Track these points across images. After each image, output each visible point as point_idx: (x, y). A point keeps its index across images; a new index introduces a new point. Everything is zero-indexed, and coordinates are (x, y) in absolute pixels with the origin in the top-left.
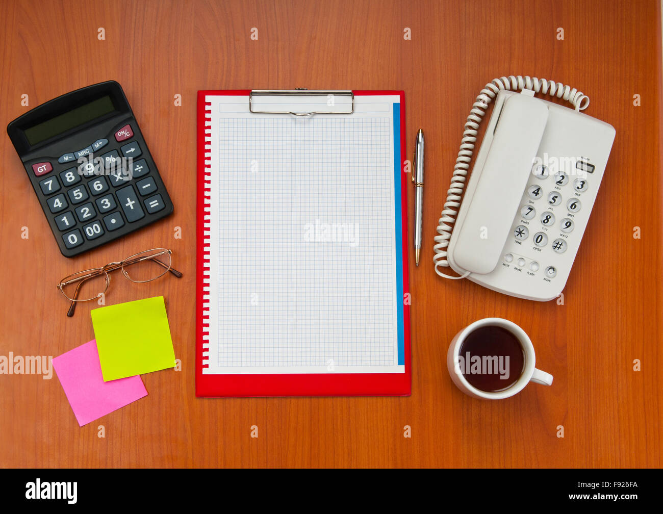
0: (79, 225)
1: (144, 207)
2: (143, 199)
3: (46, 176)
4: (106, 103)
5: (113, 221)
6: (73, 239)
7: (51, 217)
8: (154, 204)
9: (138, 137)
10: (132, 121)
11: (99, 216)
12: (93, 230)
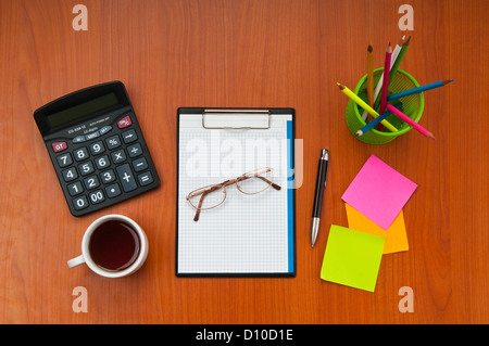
0: (86, 193)
1: (137, 181)
2: (136, 174)
3: (62, 152)
4: (111, 98)
5: (113, 190)
6: (80, 203)
7: (65, 184)
8: (145, 178)
9: (136, 126)
10: (131, 113)
11: (102, 186)
12: (97, 197)
